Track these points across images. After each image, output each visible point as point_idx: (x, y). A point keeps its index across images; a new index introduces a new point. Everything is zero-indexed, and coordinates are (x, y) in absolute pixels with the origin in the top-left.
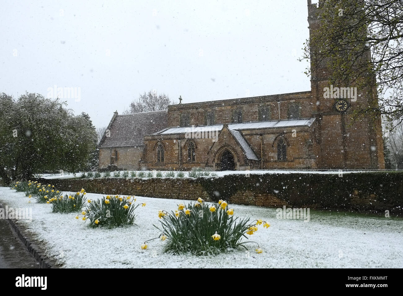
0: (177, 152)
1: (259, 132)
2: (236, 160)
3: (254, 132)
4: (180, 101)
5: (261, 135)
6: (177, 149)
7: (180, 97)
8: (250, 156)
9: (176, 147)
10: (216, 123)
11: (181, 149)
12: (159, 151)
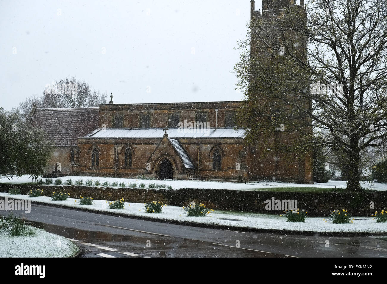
0: (113, 157)
1: (196, 141)
2: (175, 168)
3: (192, 141)
4: (111, 98)
5: (198, 144)
6: (114, 153)
7: (111, 94)
8: (188, 165)
9: (112, 152)
10: (152, 127)
11: (118, 154)
12: (93, 155)
